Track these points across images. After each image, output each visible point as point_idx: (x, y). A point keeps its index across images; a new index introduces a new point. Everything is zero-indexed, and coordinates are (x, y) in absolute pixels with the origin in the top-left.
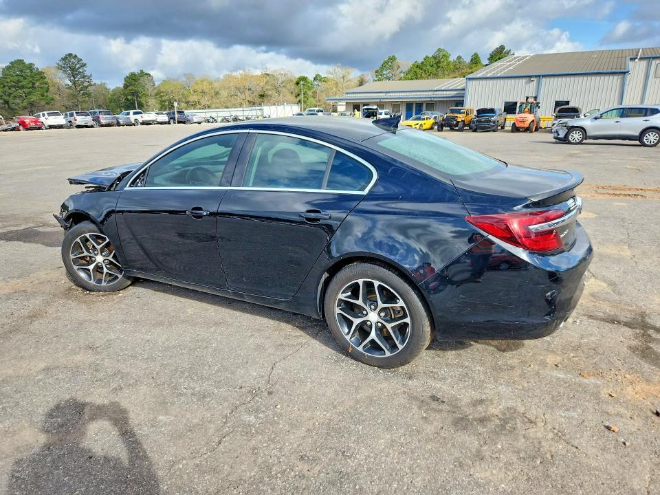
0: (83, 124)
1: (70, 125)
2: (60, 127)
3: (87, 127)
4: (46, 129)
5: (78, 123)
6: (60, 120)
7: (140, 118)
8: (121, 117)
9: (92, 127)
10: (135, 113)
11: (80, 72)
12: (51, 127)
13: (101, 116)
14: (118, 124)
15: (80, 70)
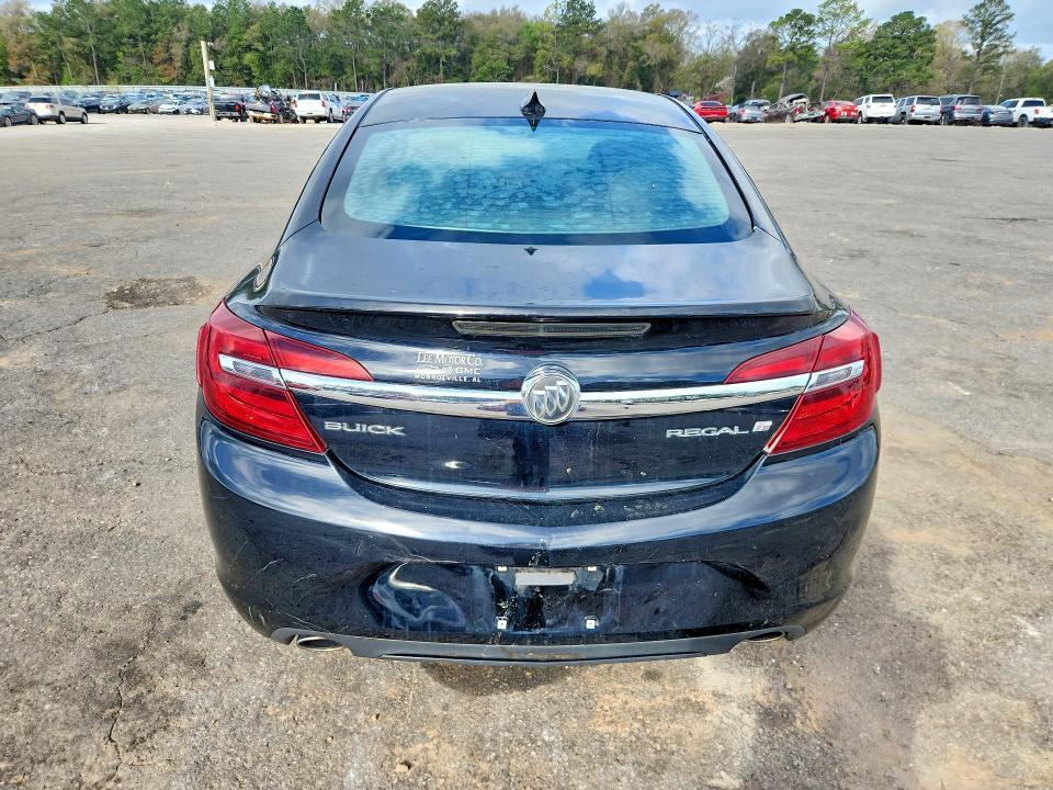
0: (922, 117)
1: (901, 119)
2: (884, 120)
3: (928, 123)
4: (862, 122)
5: (914, 116)
6: (889, 109)
7: (1031, 113)
8: (997, 110)
9: (937, 123)
10: (1027, 104)
11: (997, 30)
12: (870, 120)
13: (958, 106)
14: (985, 122)
15: (999, 26)
